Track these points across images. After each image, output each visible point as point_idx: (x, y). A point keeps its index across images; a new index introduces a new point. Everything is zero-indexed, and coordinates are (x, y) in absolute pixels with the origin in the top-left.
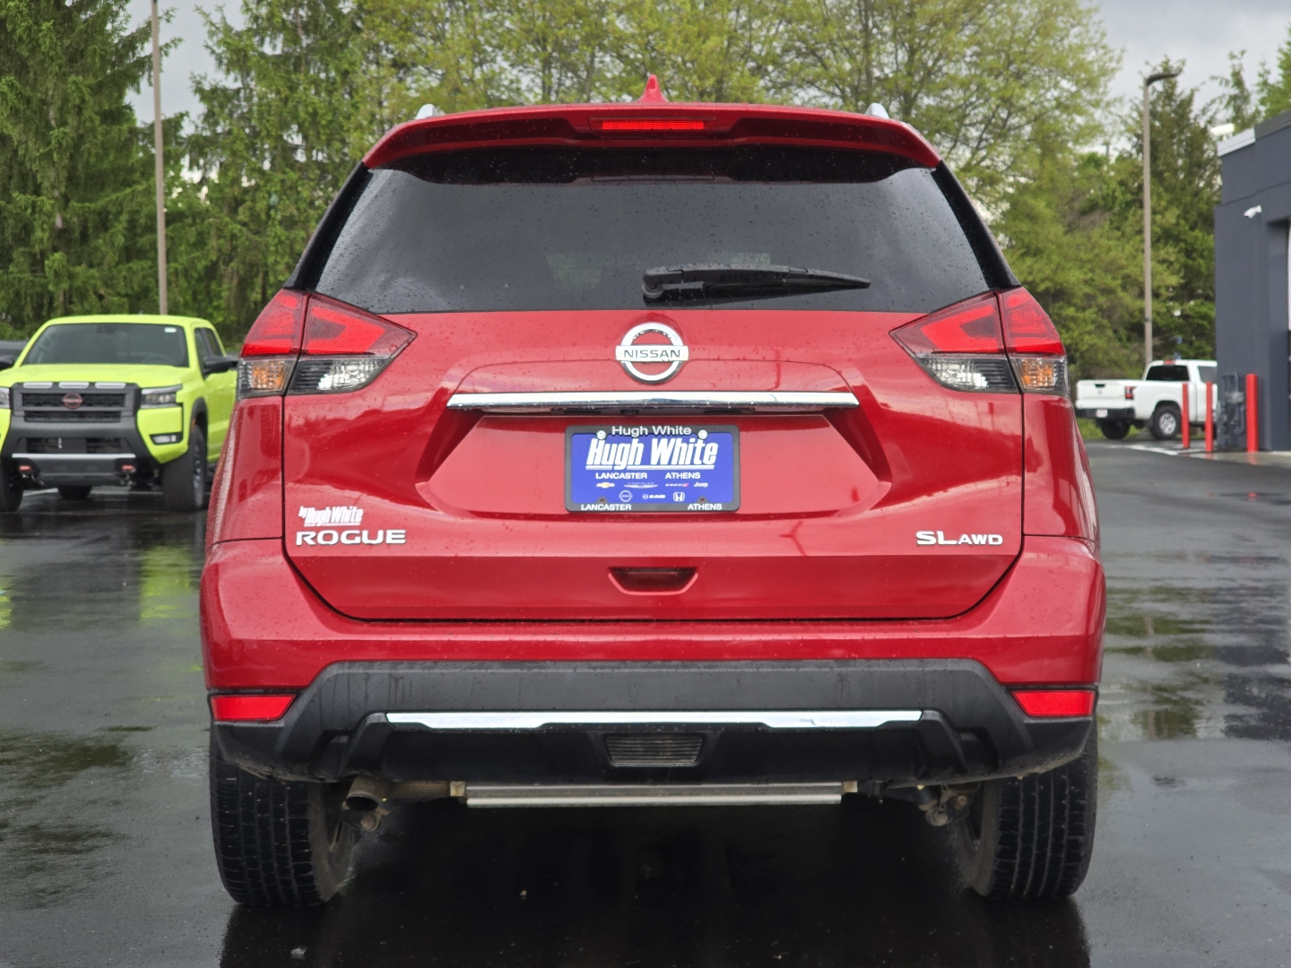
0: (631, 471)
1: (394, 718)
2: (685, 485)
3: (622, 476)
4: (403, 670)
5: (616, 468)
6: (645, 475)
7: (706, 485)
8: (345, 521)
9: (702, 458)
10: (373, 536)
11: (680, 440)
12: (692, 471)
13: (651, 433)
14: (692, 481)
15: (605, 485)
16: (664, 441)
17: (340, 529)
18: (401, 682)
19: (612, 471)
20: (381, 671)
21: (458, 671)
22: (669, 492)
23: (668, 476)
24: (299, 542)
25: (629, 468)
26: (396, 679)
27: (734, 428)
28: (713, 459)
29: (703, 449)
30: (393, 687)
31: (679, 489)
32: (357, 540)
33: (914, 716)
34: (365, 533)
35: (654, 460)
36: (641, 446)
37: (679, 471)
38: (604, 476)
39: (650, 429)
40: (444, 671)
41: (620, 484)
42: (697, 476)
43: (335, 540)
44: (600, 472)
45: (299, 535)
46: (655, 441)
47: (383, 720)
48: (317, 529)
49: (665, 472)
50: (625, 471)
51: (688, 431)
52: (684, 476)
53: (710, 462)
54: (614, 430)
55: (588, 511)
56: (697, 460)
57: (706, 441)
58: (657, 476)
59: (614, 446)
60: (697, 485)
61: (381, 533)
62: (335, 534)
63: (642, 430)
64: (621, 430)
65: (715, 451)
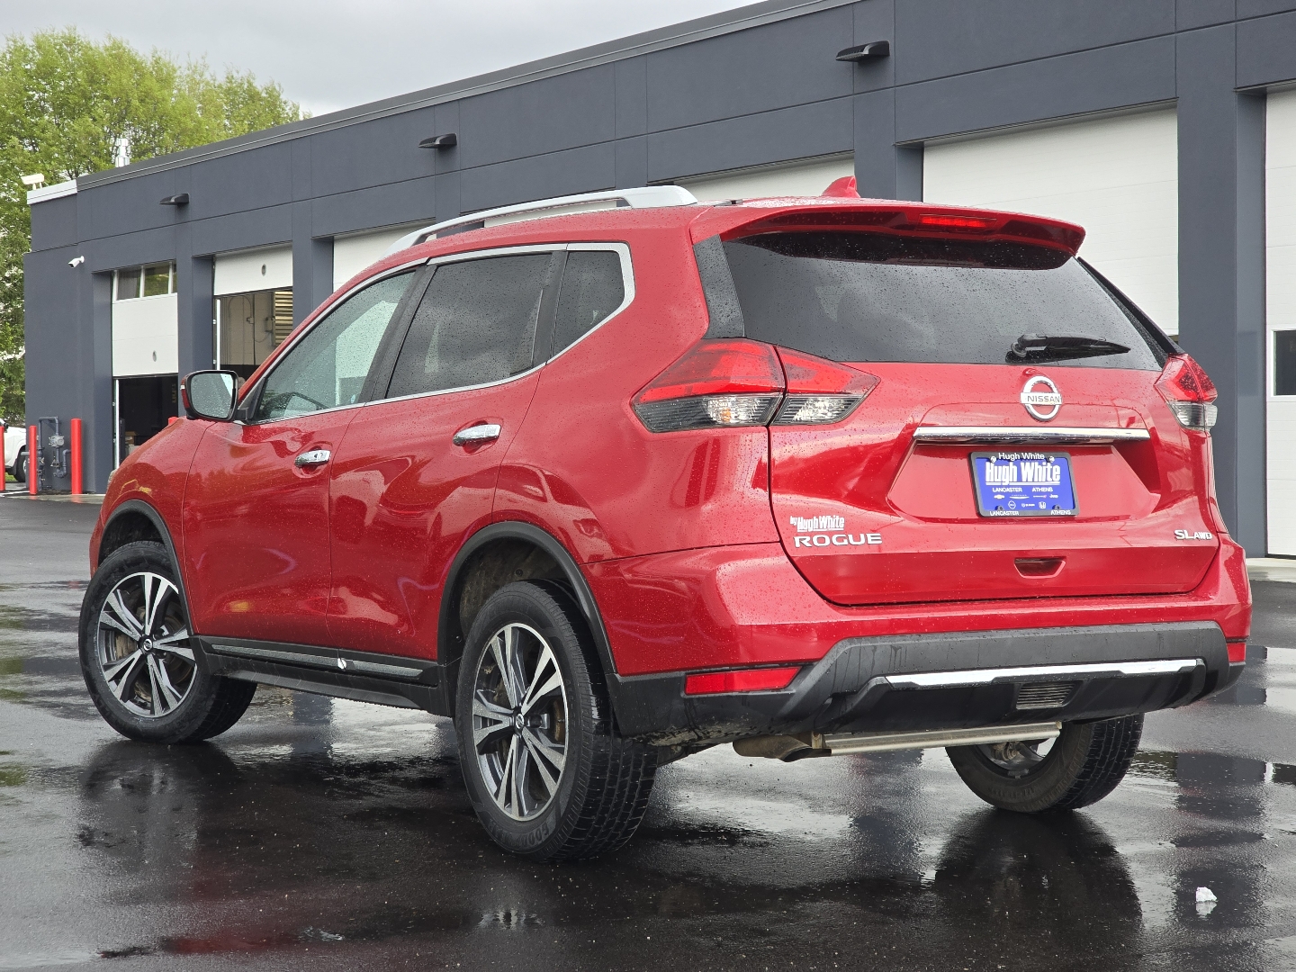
0: (1012, 486)
1: (893, 679)
2: (1045, 496)
3: (1008, 490)
4: (898, 641)
5: (1004, 484)
6: (1020, 490)
7: (1056, 496)
8: (832, 527)
9: (1051, 476)
10: (857, 538)
11: (1037, 463)
12: (1047, 486)
13: (1022, 459)
14: (1048, 493)
15: (999, 497)
16: (1028, 464)
17: (830, 534)
18: (899, 651)
19: (1001, 486)
20: (884, 643)
21: (938, 640)
22: (1036, 501)
23: (1034, 490)
24: (798, 545)
25: (1011, 484)
26: (895, 649)
27: (1067, 455)
28: (1059, 477)
29: (1052, 470)
30: (893, 655)
31: (1042, 500)
32: (846, 542)
33: (1192, 663)
34: (850, 536)
35: (1024, 479)
36: (1015, 468)
37: (1040, 486)
38: (997, 490)
39: (1021, 455)
40: (928, 641)
41: (1007, 495)
42: (1050, 490)
43: (828, 542)
44: (995, 487)
45: (797, 539)
46: (1022, 464)
47: (885, 682)
48: (811, 534)
49: (1032, 487)
50: (1008, 486)
51: (1042, 456)
52: (1043, 490)
53: (1057, 481)
54: (1000, 456)
55: (994, 517)
56: (1049, 479)
57: (1053, 464)
58: (1027, 490)
59: (1000, 467)
60: (1052, 496)
61: (862, 536)
62: (827, 538)
63: (1015, 456)
64: (1004, 456)
65: (1059, 472)
